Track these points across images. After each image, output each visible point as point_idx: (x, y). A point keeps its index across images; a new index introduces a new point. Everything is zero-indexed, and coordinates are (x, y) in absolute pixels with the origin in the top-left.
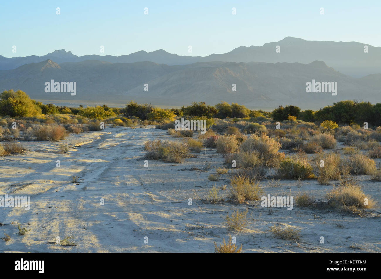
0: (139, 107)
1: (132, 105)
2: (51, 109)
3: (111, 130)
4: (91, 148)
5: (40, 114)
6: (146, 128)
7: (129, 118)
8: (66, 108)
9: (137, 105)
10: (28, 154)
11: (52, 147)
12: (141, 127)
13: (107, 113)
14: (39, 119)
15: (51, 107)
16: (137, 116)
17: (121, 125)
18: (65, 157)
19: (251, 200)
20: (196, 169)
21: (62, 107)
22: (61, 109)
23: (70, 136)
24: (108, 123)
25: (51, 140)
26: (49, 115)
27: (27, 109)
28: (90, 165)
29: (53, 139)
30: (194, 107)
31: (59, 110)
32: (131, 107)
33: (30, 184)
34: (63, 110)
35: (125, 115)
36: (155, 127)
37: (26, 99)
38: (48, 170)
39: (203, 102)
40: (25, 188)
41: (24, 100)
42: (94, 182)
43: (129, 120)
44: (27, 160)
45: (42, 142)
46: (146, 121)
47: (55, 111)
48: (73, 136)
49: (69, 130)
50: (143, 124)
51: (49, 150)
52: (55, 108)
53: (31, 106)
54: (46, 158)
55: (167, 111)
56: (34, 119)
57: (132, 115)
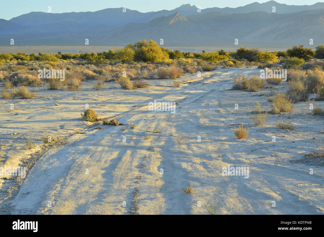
0: (247, 51)
1: (242, 49)
2: (177, 54)
3: (221, 70)
4: (198, 84)
5: (168, 59)
6: (251, 68)
7: (239, 60)
8: (190, 53)
9: (245, 49)
10: (150, 88)
11: (170, 83)
12: (247, 67)
13: (222, 56)
14: (166, 63)
15: (177, 53)
16: (245, 58)
17: (231, 66)
18: (176, 89)
19: (286, 112)
20: (263, 95)
21: (187, 53)
22: (186, 54)
23: (186, 75)
24: (221, 65)
25: (169, 78)
26: (176, 60)
27: (156, 55)
28: (192, 94)
29: (170, 77)
30: (294, 49)
31: (184, 55)
32: (241, 51)
33: (146, 105)
34: (188, 55)
35: (236, 58)
36: (257, 67)
37: (157, 47)
38: (160, 97)
39: (302, 45)
40: (142, 108)
41: (154, 48)
42: (189, 104)
43: (239, 62)
44: (149, 92)
45: (163, 80)
46: (253, 62)
47: (181, 56)
48: (188, 75)
49: (186, 71)
50: (250, 65)
51: (166, 85)
52: (181, 54)
53: (160, 53)
54: (163, 90)
55: (271, 54)
56: (162, 64)
57: (241, 58)
